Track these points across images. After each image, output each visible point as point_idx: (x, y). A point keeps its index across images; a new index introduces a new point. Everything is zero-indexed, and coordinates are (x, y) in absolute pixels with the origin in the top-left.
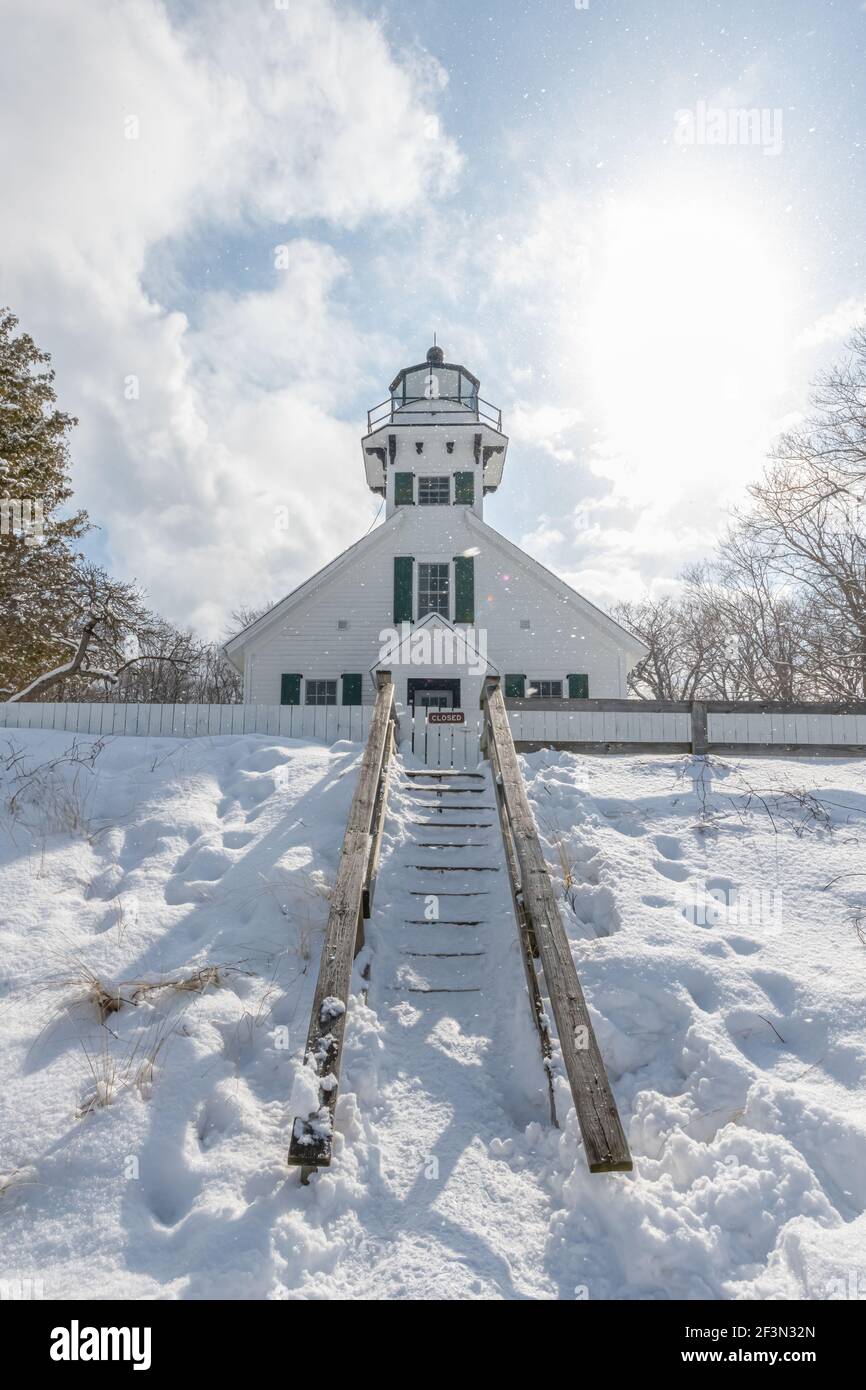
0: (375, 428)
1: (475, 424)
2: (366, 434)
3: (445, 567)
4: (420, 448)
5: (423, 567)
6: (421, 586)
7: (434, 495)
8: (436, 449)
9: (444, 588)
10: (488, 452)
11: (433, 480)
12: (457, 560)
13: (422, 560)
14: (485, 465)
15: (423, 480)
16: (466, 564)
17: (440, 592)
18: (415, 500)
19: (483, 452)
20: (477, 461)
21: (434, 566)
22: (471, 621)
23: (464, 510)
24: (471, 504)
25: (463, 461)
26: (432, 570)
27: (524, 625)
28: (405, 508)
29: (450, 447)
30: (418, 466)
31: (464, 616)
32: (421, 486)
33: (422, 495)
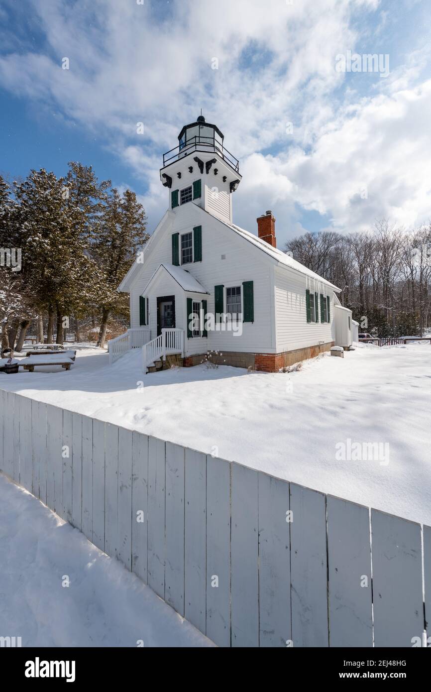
0: (166, 164)
1: (213, 153)
2: (163, 167)
3: (191, 234)
4: (179, 175)
5: (183, 237)
6: (183, 247)
7: (187, 197)
8: (185, 173)
9: (191, 245)
10: (209, 164)
11: (186, 190)
12: (195, 229)
13: (182, 233)
14: (207, 173)
15: (182, 192)
16: (198, 230)
17: (189, 248)
18: (179, 203)
19: (205, 166)
20: (202, 172)
21: (187, 235)
22: (201, 260)
23: (197, 201)
24: (200, 196)
25: (197, 175)
26: (186, 237)
27: (223, 257)
28: (175, 209)
29: (191, 169)
30: (179, 185)
31: (199, 258)
32: (182, 195)
33: (183, 199)
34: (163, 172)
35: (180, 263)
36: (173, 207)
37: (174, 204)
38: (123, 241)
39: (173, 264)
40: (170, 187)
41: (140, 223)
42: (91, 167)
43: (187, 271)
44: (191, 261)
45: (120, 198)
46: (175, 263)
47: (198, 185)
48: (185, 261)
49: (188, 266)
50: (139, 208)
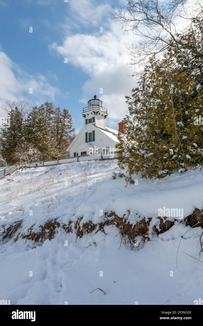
1: (98, 110)
2: (83, 112)
3: (91, 133)
4: (88, 115)
5: (89, 133)
6: (89, 137)
7: (90, 121)
8: (90, 114)
9: (91, 136)
10: (97, 112)
11: (90, 119)
12: (93, 131)
13: (89, 132)
14: (97, 115)
15: (89, 120)
16: (94, 132)
17: (91, 137)
18: (88, 123)
19: (96, 113)
20: (95, 115)
21: (90, 133)
22: (94, 141)
23: (93, 123)
24: (94, 122)
25: (93, 115)
26: (90, 134)
27: (101, 140)
28: (87, 125)
29: (92, 113)
30: (88, 117)
31: (94, 140)
32: (89, 121)
33: (89, 122)
34: (83, 114)
35: (88, 142)
36: (86, 124)
37: (86, 123)
38: (62, 131)
39: (86, 142)
40: (85, 118)
41: (70, 123)
42: (52, 103)
43: (90, 144)
44: (92, 141)
45: (61, 112)
46: (86, 141)
47: (94, 118)
48: (89, 141)
49: (90, 143)
50: (70, 116)
